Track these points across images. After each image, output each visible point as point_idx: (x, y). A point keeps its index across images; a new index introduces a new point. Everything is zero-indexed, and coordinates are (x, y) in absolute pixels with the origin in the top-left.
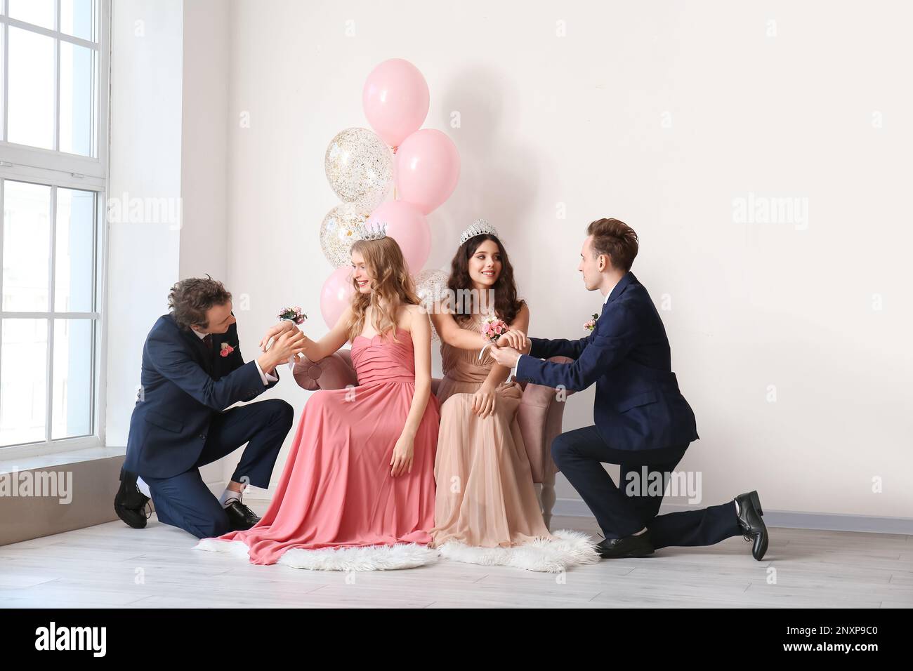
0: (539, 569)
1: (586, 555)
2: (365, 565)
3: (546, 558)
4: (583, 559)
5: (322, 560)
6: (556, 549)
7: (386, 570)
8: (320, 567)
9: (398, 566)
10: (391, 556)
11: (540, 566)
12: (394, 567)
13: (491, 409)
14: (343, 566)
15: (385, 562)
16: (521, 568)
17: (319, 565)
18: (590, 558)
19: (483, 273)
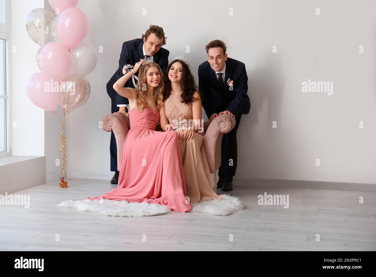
0: (218, 214)
1: (237, 206)
2: (139, 214)
3: (221, 209)
4: (236, 209)
5: (119, 212)
6: (224, 204)
7: (148, 216)
8: (118, 215)
9: (154, 214)
10: (150, 209)
11: (218, 213)
12: (152, 215)
13: (191, 136)
14: (128, 214)
15: (147, 213)
16: (209, 214)
17: (117, 214)
18: (239, 208)
19: (172, 76)
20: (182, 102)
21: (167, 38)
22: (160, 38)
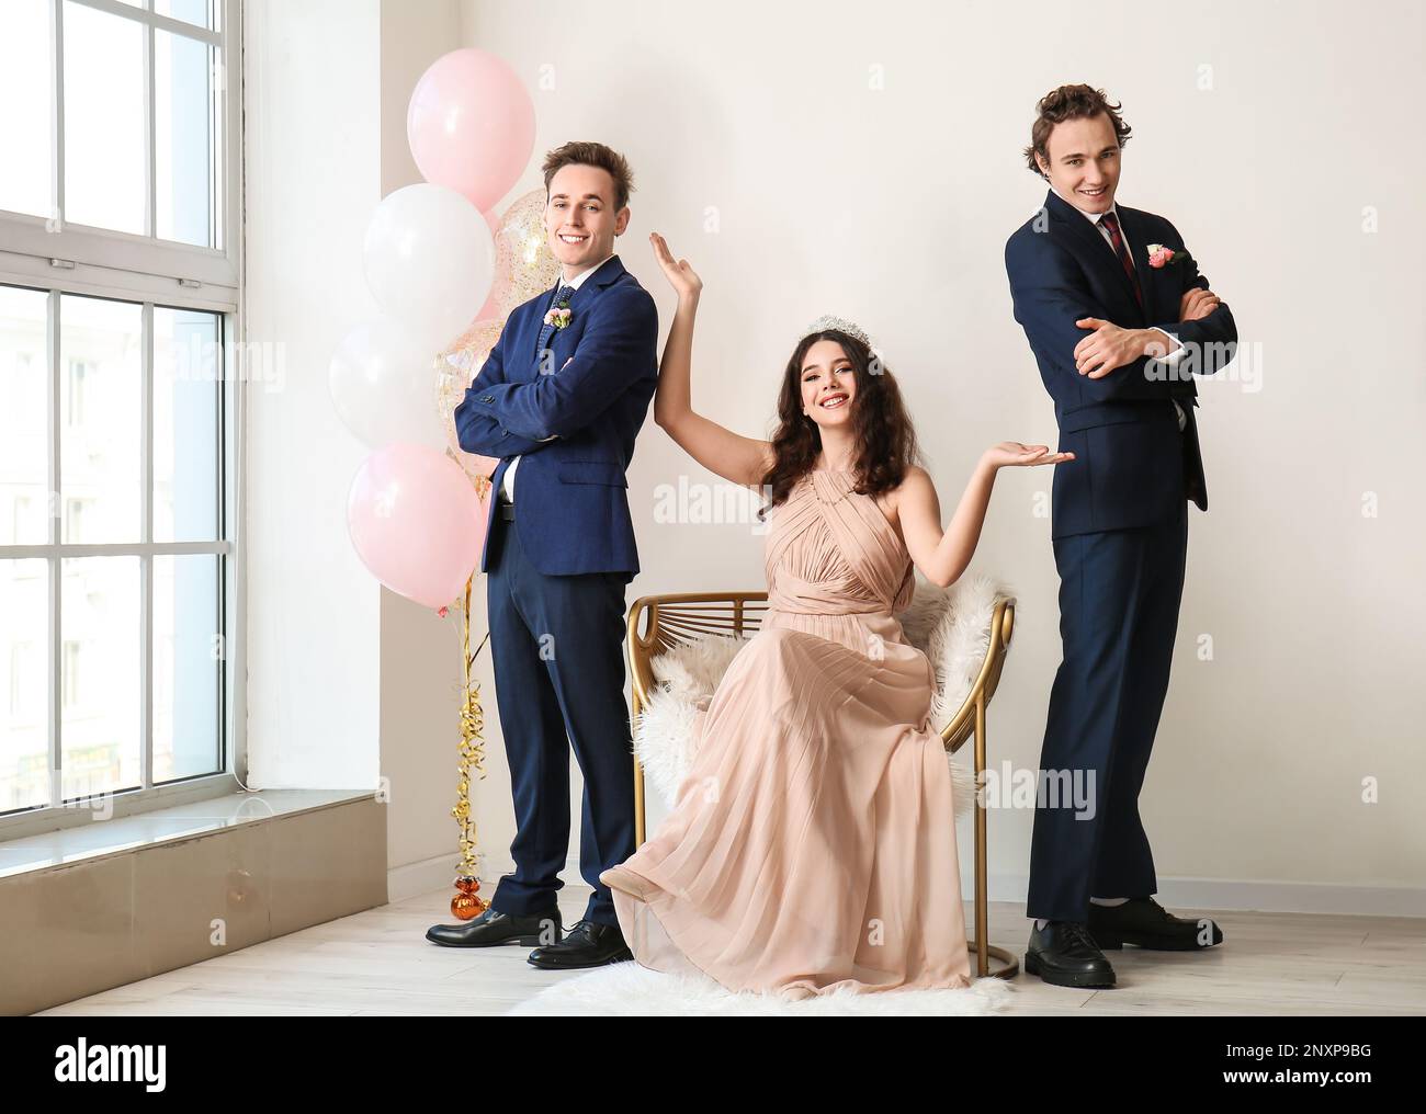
19: (822, 404)
20: (860, 492)
21: (1120, 107)
22: (1093, 115)
